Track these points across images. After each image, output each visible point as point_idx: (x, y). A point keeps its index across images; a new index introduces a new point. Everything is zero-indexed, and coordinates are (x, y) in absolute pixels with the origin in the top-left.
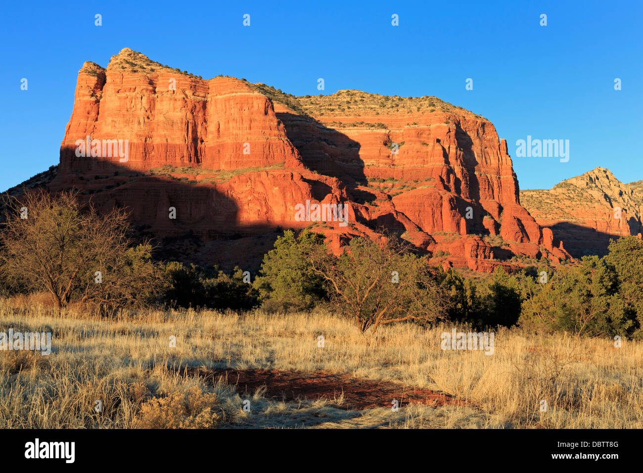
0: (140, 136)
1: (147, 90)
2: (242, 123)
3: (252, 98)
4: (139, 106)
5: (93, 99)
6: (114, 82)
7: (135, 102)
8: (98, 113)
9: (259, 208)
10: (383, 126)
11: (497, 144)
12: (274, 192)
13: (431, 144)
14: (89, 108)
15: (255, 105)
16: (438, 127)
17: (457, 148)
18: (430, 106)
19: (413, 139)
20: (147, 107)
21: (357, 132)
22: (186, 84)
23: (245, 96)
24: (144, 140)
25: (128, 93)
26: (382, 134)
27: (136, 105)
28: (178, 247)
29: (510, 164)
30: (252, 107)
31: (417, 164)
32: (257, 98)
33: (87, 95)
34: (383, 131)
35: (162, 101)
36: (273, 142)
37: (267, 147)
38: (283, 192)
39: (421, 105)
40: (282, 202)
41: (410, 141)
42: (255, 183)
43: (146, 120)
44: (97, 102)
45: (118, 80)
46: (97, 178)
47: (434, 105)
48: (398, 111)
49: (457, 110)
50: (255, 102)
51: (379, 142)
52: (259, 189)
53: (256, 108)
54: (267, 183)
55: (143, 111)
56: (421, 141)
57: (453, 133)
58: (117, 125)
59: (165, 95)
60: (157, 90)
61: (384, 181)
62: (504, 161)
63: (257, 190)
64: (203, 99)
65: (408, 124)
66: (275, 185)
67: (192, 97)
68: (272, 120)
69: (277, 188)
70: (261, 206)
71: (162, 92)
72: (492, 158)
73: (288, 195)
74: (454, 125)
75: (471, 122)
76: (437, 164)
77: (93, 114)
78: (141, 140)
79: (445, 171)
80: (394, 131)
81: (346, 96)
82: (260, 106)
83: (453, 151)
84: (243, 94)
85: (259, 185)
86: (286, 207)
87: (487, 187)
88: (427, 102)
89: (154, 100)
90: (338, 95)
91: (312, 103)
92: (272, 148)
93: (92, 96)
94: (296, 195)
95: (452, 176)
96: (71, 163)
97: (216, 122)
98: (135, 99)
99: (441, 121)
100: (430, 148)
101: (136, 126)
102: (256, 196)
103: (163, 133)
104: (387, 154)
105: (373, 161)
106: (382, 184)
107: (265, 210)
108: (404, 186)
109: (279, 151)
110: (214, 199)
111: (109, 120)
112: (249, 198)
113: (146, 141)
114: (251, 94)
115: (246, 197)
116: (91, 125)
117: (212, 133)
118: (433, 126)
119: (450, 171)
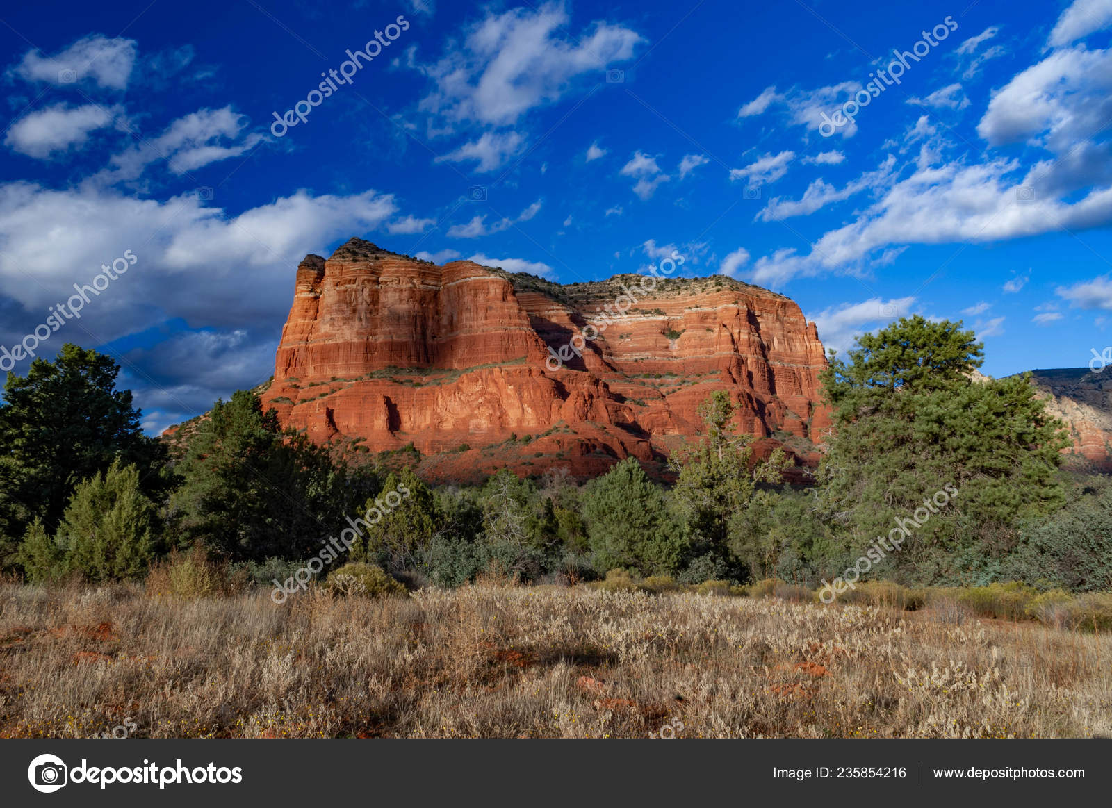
0: (361, 334)
1: (369, 281)
2: (477, 313)
3: (488, 282)
4: (360, 300)
5: (312, 295)
6: (333, 275)
7: (356, 295)
8: (317, 311)
9: (491, 412)
10: (659, 312)
11: (802, 328)
12: (509, 391)
13: (716, 329)
14: (307, 304)
15: (492, 291)
16: (726, 309)
17: (749, 333)
18: (716, 285)
19: (695, 324)
20: (369, 301)
21: (631, 321)
22: (413, 271)
23: (479, 280)
24: (365, 339)
25: (347, 286)
26: (659, 321)
27: (356, 299)
28: (393, 462)
29: (821, 351)
30: (488, 293)
31: (701, 354)
32: (493, 282)
33: (305, 291)
34: (661, 318)
35: (386, 292)
36: (513, 333)
37: (506, 339)
38: (519, 390)
39: (706, 285)
40: (518, 404)
41: (692, 327)
42: (486, 381)
43: (368, 315)
44: (316, 298)
45: (337, 272)
46: (312, 385)
47: (721, 284)
48: (679, 294)
49: (750, 289)
50: (491, 287)
51: (655, 331)
52: (492, 389)
53: (492, 295)
54: (501, 381)
55: (365, 305)
56: (704, 327)
57: (743, 315)
58: (336, 323)
59: (390, 285)
60: (380, 279)
61: (660, 377)
62: (813, 348)
63: (489, 390)
64: (434, 287)
65: (689, 308)
66: (509, 383)
67: (421, 286)
68: (512, 307)
69: (512, 387)
70: (494, 411)
71: (386, 282)
72: (797, 344)
73: (526, 394)
74: (745, 307)
75: (768, 302)
76: (725, 353)
77: (312, 312)
78: (363, 339)
79: (734, 361)
80: (675, 316)
81: (620, 281)
82: (497, 291)
83: (744, 336)
84: (478, 278)
85: (492, 384)
86: (523, 409)
87: (793, 380)
88: (713, 281)
89: (377, 292)
90: (611, 280)
91: (579, 291)
92: (512, 341)
93: (311, 291)
94: (535, 394)
95: (743, 367)
96: (286, 370)
97: (449, 314)
98: (355, 292)
99: (727, 302)
100: (715, 335)
101: (357, 323)
102: (488, 397)
103: (387, 329)
104: (665, 345)
105: (647, 354)
106: (658, 380)
107: (498, 414)
108: (684, 382)
109: (520, 343)
110: (440, 403)
111: (328, 317)
112: (480, 401)
113: (368, 339)
114: (487, 278)
115: (477, 399)
116: (308, 325)
117: (445, 327)
118: (719, 308)
119: (741, 362)
